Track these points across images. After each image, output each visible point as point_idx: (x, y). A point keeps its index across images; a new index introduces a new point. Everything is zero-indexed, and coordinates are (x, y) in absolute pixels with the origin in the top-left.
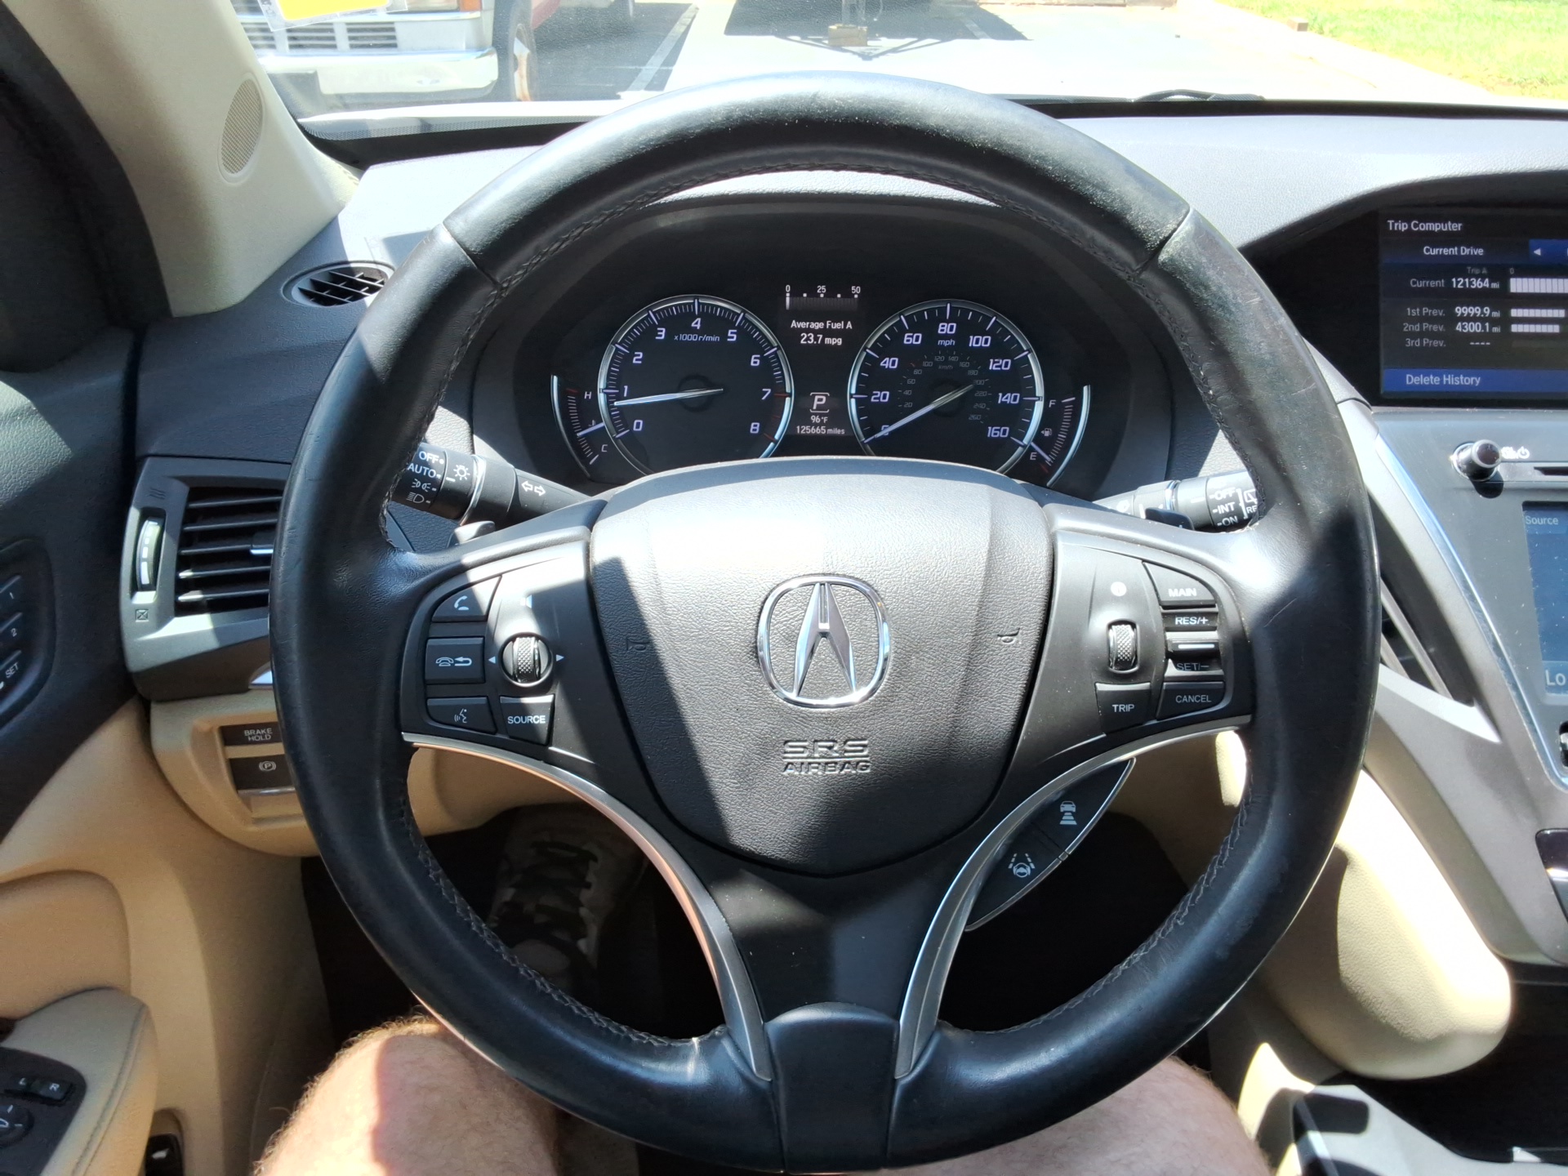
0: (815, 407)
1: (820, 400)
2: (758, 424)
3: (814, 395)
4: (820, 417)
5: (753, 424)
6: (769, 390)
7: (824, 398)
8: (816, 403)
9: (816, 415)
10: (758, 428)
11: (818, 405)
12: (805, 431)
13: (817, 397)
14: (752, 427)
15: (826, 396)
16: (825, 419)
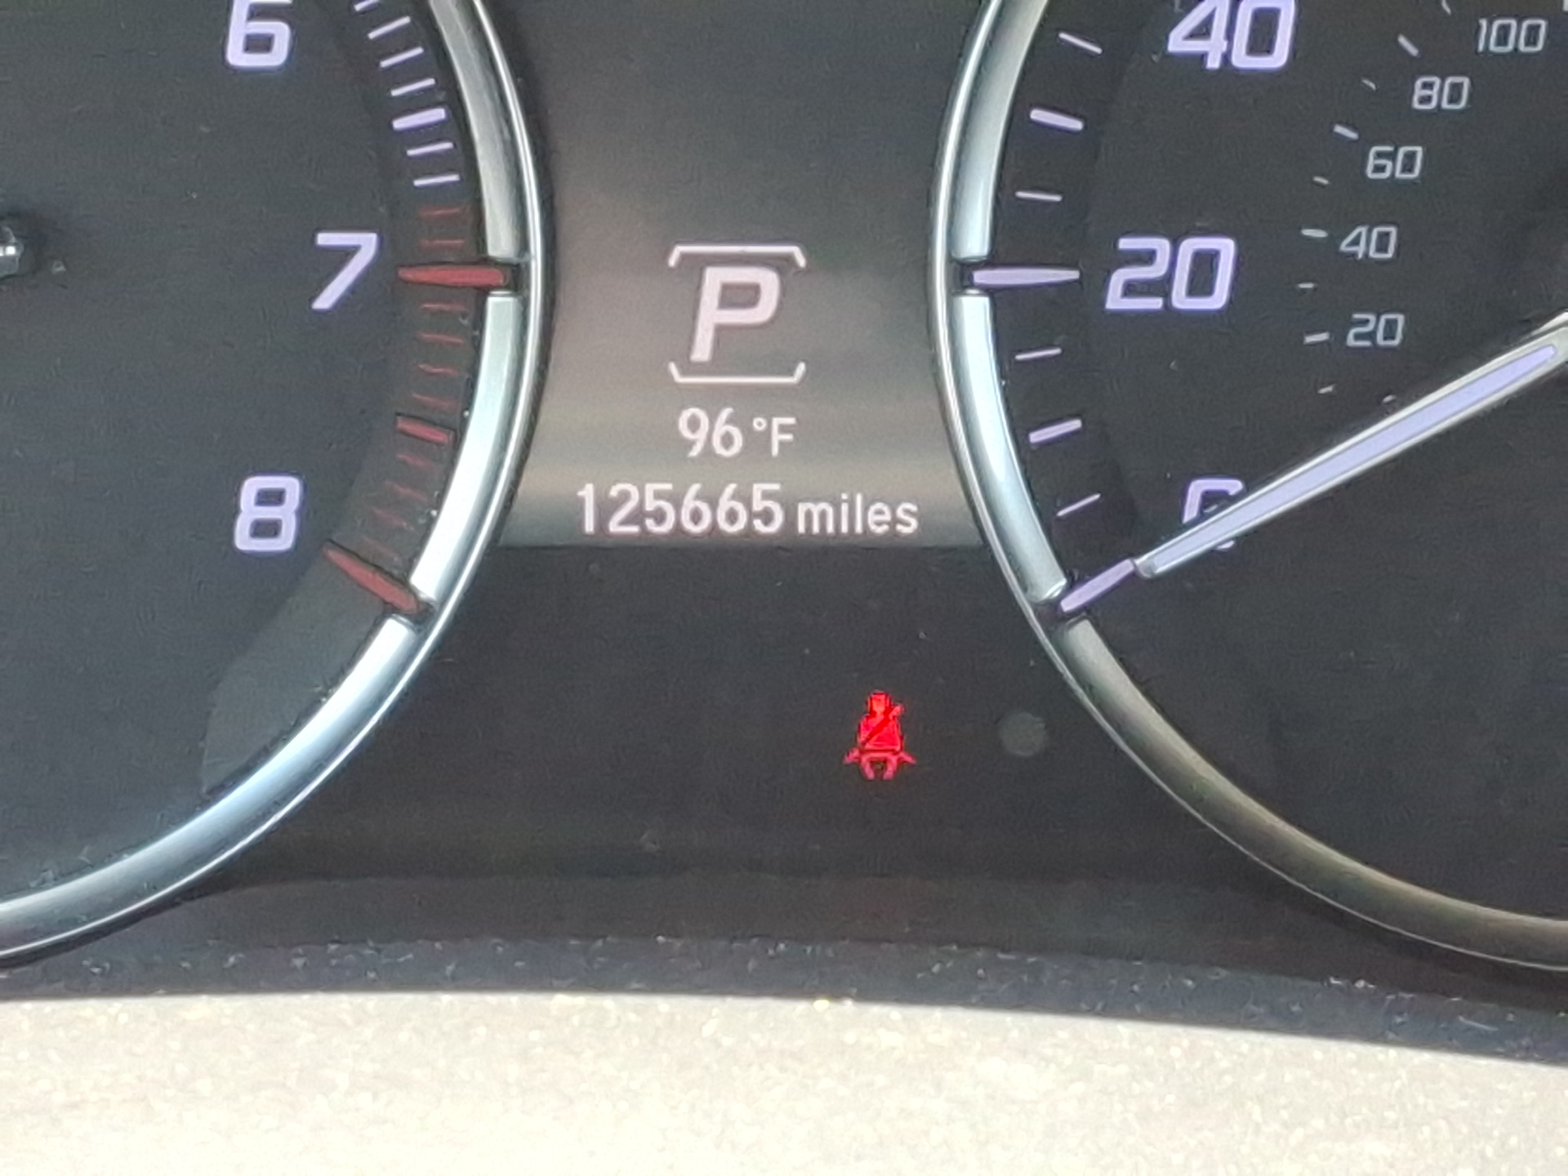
0: (702, 350)
1: (739, 296)
2: (291, 486)
3: (695, 266)
4: (740, 420)
5: (252, 486)
6: (367, 244)
7: (769, 282)
8: (711, 315)
9: (712, 400)
10: (287, 515)
11: (721, 331)
12: (637, 516)
13: (714, 279)
14: (249, 511)
15: (782, 265)
16: (779, 430)
